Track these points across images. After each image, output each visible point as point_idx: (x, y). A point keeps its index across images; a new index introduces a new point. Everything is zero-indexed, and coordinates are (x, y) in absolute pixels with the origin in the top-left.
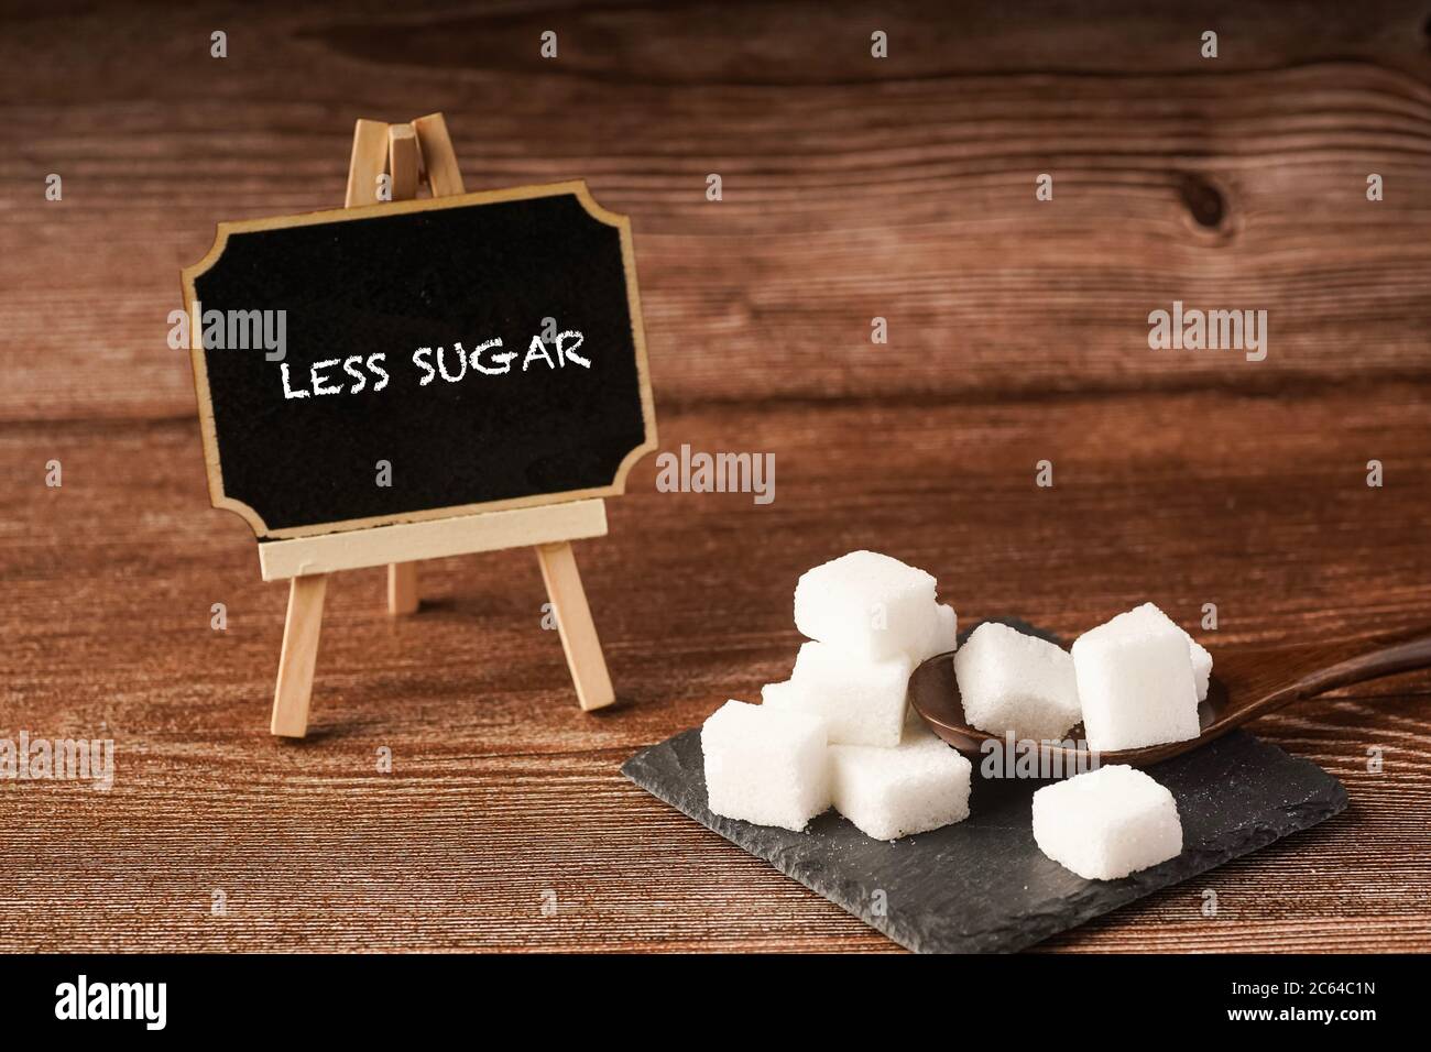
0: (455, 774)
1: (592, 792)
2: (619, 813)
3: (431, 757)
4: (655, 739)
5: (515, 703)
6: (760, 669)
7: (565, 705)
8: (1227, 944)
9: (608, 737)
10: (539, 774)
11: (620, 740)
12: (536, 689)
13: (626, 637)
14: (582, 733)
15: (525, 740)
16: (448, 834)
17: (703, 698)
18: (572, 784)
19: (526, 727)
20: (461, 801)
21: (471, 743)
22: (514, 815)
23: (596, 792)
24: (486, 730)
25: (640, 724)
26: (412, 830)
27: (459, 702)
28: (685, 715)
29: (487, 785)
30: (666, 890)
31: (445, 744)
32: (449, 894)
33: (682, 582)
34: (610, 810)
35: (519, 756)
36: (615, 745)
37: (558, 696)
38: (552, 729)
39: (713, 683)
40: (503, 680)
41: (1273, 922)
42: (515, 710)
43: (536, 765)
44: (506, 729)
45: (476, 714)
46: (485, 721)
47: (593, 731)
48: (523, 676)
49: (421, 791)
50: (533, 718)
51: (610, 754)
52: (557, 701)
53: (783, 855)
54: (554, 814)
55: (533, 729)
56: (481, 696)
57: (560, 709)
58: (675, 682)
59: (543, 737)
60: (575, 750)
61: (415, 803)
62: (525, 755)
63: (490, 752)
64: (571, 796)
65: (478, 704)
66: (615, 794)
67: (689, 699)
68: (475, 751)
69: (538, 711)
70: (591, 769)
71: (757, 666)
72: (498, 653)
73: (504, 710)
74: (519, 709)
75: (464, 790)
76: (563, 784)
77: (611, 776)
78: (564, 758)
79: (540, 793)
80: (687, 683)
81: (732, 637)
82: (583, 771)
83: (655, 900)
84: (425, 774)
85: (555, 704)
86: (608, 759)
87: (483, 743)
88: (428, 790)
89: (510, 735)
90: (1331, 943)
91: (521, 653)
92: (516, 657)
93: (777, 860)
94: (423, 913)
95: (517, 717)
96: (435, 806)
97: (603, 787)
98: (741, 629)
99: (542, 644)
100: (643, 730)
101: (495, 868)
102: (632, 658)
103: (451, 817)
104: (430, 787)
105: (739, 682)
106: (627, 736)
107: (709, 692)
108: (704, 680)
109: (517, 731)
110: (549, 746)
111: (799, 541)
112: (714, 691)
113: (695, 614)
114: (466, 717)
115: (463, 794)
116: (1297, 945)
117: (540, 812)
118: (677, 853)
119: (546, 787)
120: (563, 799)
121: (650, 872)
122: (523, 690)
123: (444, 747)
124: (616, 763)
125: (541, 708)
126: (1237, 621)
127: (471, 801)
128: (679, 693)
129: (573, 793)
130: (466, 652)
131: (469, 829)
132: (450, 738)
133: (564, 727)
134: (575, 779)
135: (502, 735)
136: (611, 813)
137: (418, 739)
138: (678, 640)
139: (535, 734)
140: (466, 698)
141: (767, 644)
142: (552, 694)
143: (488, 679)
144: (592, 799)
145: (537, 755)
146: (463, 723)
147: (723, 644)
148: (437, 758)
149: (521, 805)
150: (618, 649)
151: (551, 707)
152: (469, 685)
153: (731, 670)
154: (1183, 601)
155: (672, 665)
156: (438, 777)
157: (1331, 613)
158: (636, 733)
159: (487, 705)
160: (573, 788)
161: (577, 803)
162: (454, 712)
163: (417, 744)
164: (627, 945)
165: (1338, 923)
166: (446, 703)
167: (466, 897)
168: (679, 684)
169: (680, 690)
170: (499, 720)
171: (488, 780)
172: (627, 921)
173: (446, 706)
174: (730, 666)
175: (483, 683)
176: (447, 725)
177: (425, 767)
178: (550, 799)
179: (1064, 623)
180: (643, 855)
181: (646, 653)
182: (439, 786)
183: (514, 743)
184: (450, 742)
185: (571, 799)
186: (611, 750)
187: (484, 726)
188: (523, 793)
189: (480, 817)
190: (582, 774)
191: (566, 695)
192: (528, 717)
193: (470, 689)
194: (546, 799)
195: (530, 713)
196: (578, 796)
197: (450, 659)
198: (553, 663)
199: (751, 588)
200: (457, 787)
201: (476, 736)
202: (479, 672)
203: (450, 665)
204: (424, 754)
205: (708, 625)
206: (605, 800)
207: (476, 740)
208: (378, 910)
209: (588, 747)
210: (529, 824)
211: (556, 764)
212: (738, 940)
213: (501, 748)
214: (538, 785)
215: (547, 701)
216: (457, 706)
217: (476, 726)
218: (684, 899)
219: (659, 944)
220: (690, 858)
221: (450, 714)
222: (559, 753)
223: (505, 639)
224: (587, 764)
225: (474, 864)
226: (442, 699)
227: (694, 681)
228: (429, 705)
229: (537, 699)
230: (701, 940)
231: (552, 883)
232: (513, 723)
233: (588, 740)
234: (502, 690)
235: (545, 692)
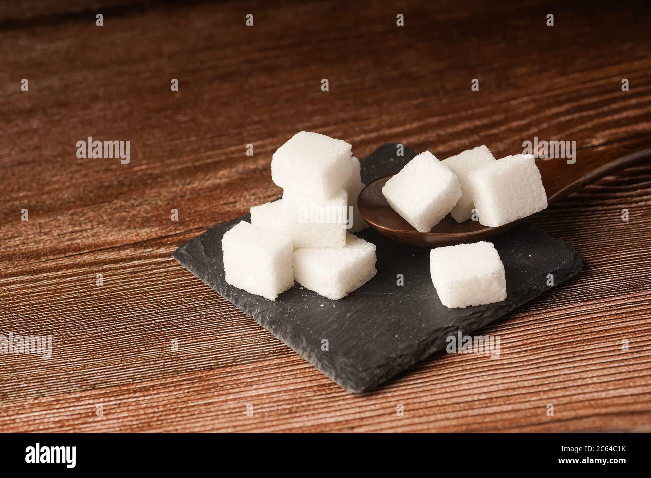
0: (67, 267)
1: (148, 270)
2: (167, 283)
3: (51, 258)
4: (176, 230)
5: (91, 214)
6: (224, 175)
7: (120, 212)
8: (522, 329)
9: (148, 231)
10: (115, 262)
11: (156, 232)
12: (101, 203)
13: (144, 162)
14: (133, 231)
15: (102, 239)
16: (73, 310)
17: (197, 198)
18: (136, 266)
19: (100, 230)
20: (75, 287)
21: (72, 244)
22: (107, 293)
23: (150, 270)
24: (78, 235)
25: (165, 220)
26: (51, 310)
27: (59, 218)
28: (189, 211)
29: (88, 273)
30: (205, 334)
31: (57, 247)
32: (82, 353)
33: (167, 121)
34: (161, 282)
35: (101, 250)
36: (154, 236)
37: (114, 207)
38: (116, 229)
39: (199, 188)
40: (81, 199)
41: (544, 311)
42: (92, 219)
43: (112, 256)
44: (90, 233)
45: (70, 224)
46: (76, 228)
47: (140, 228)
48: (92, 195)
49: (50, 282)
50: (103, 223)
51: (152, 243)
52: (114, 210)
53: (260, 316)
54: (130, 289)
55: (105, 231)
56: (71, 212)
57: (117, 215)
58: (178, 190)
59: (111, 236)
60: (132, 242)
61: (49, 291)
62: (104, 249)
63: (84, 250)
64: (137, 275)
65: (70, 217)
66: (162, 270)
67: (189, 200)
68: (75, 250)
69: (105, 218)
70: (144, 255)
71: (222, 173)
72: (74, 181)
73: (85, 219)
74: (94, 217)
75: (75, 278)
76: (130, 267)
77: (156, 258)
78: (127, 249)
79: (119, 275)
80: (184, 190)
81: (203, 155)
82: (140, 256)
83: (200, 342)
84: (50, 270)
85: (114, 212)
86: (152, 247)
87: (79, 244)
88: (54, 281)
89: (93, 236)
90: (579, 321)
91: (86, 180)
92: (85, 182)
93: (257, 318)
94: (70, 369)
95: (94, 223)
96: (61, 291)
97: (153, 267)
98: (208, 149)
99: (97, 172)
100: (167, 225)
101: (105, 332)
102: (150, 175)
103: (72, 298)
104: (55, 278)
105: (214, 185)
106: (159, 230)
107: (199, 194)
108: (194, 186)
109: (96, 233)
110: (117, 242)
111: (227, 86)
112: (201, 192)
113: (179, 142)
114: (65, 227)
115: (75, 281)
116: (561, 324)
117: (122, 288)
118: (205, 307)
119: (121, 270)
120: (132, 278)
121: (193, 322)
122: (94, 204)
123: (57, 250)
124: (157, 249)
125: (106, 216)
126: (477, 111)
127: (81, 286)
128: (182, 197)
129: (137, 272)
130: (55, 183)
131: (84, 306)
132: (59, 243)
133: (122, 228)
134: (136, 263)
135: (88, 238)
136: (162, 284)
137: (41, 246)
138: (174, 161)
139: (107, 234)
140: (62, 214)
141: (224, 158)
142: (111, 206)
143: (72, 200)
144: (149, 275)
145: (111, 248)
146: (64, 232)
147: (198, 160)
148: (54, 258)
149: (110, 285)
150: (141, 170)
151: (112, 214)
152: (62, 205)
153: (208, 177)
154: (444, 101)
155: (174, 178)
156: (58, 271)
157: (526, 99)
158: (164, 227)
159: (76, 218)
160: (136, 269)
161: (141, 280)
162: (57, 224)
163: (41, 249)
164: (192, 375)
165: (579, 307)
166: (51, 219)
167: (93, 353)
168: (181, 190)
169: (183, 194)
170: (84, 227)
171: (87, 269)
172: (188, 359)
173: (52, 221)
174: (207, 175)
175: (69, 203)
176: (55, 234)
177: (49, 265)
178: (125, 279)
179: (383, 124)
180: (187, 311)
181: (157, 172)
182: (60, 278)
183: (96, 243)
184: (60, 246)
185: (137, 277)
186: (152, 240)
187: (76, 232)
188: (109, 276)
189: (88, 296)
190: (139, 259)
191: (118, 205)
192: (100, 223)
193: (63, 207)
194: (123, 279)
195: (101, 220)
196: (141, 274)
197: (47, 189)
198: (106, 184)
199: (207, 121)
200: (71, 276)
201: (73, 239)
202: (65, 195)
203: (49, 193)
204: (46, 256)
205: (188, 149)
206: (157, 276)
207: (74, 242)
208: (44, 371)
209: (139, 239)
210: (117, 297)
211: (123, 254)
212: (253, 362)
213: (89, 247)
214: (116, 269)
215: (109, 210)
216: (59, 220)
217: (72, 233)
218: (217, 339)
219: (209, 371)
220: (214, 309)
221: (55, 227)
222: (123, 246)
223: (76, 171)
224: (140, 252)
225: (92, 330)
226: (49, 217)
227: (189, 187)
228: (42, 221)
229: (103, 210)
230: (233, 366)
231: (139, 338)
232: (92, 229)
233: (138, 235)
234: (81, 206)
235: (106, 204)
